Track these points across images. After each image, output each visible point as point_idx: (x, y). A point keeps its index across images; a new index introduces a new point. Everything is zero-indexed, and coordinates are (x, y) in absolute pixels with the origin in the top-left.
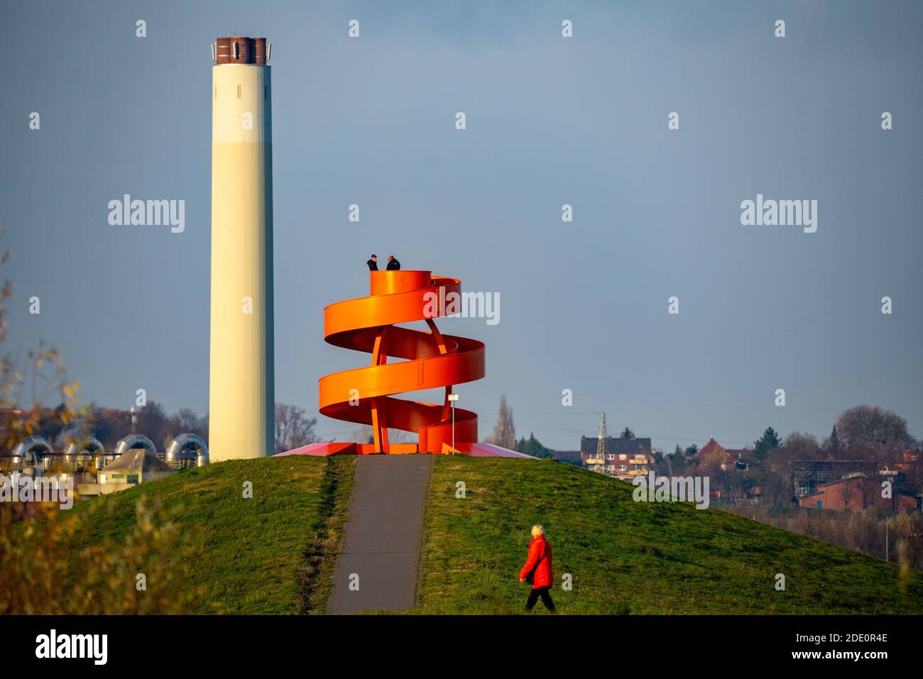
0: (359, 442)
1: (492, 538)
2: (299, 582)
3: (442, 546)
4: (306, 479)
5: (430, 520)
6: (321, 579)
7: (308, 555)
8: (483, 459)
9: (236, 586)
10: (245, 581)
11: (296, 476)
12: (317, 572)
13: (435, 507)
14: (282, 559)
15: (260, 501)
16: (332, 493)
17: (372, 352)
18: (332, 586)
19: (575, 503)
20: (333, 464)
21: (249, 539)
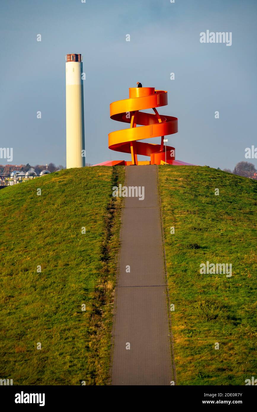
0: (125, 161)
1: (191, 200)
2: (105, 222)
3: (169, 204)
4: (104, 175)
5: (162, 192)
6: (115, 220)
7: (108, 209)
8: (179, 166)
9: (75, 224)
10: (79, 222)
11: (100, 174)
12: (113, 217)
13: (163, 186)
14: (96, 211)
15: (85, 185)
16: (116, 181)
18: (121, 223)
19: (220, 184)
20: (115, 169)
21: (81, 201)
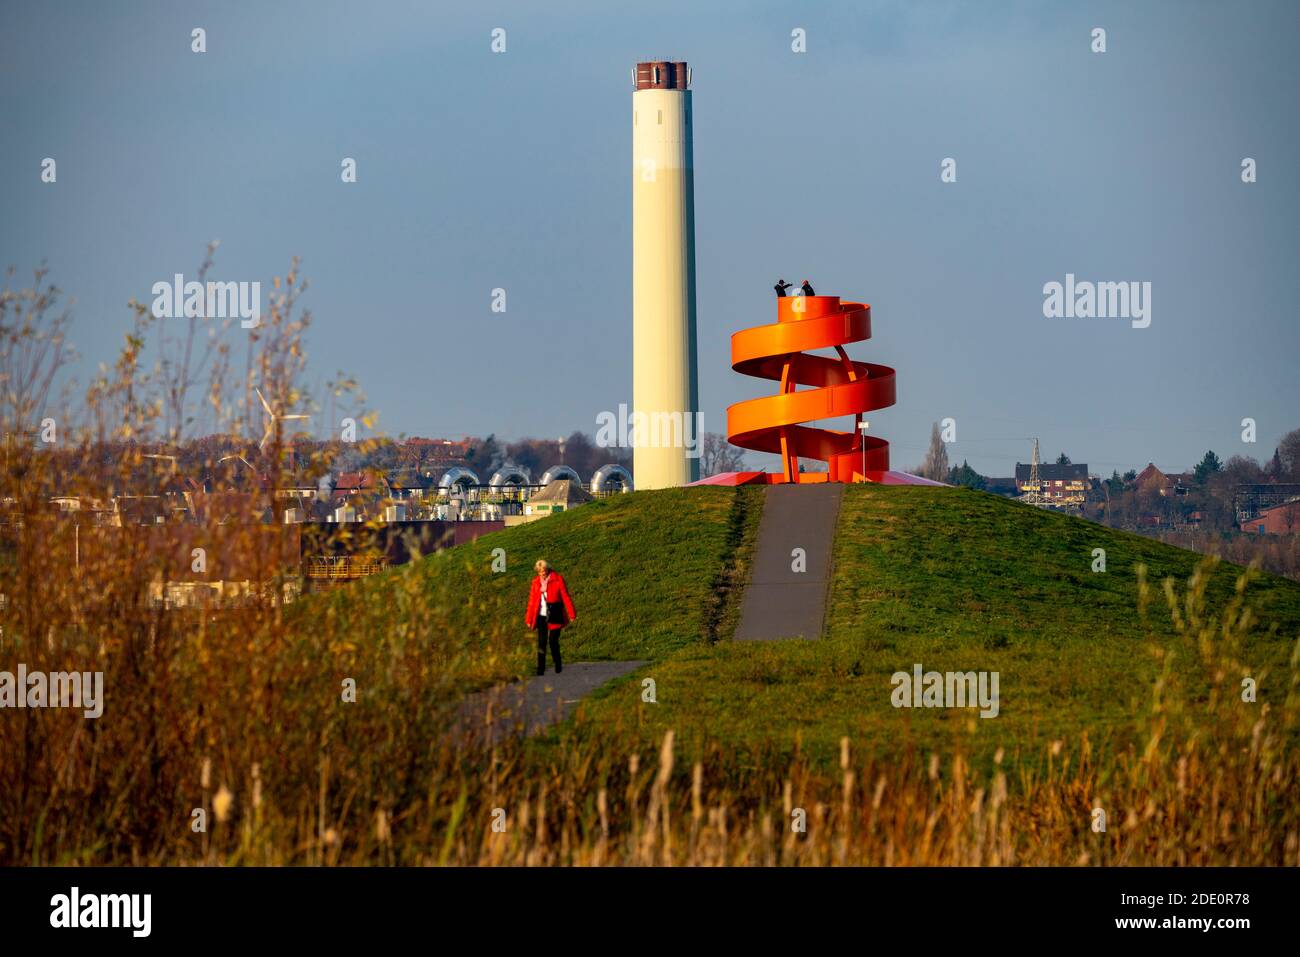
0: (767, 472)
1: (903, 567)
2: (705, 613)
3: (851, 576)
4: (713, 509)
5: (840, 550)
6: (729, 610)
7: (714, 586)
8: (894, 487)
9: (642, 618)
10: (651, 613)
11: (704, 506)
12: (724, 603)
13: (845, 536)
14: (689, 590)
15: (668, 532)
16: (740, 523)
17: (780, 380)
18: (738, 617)
19: (988, 531)
20: (742, 494)
21: (656, 570)
